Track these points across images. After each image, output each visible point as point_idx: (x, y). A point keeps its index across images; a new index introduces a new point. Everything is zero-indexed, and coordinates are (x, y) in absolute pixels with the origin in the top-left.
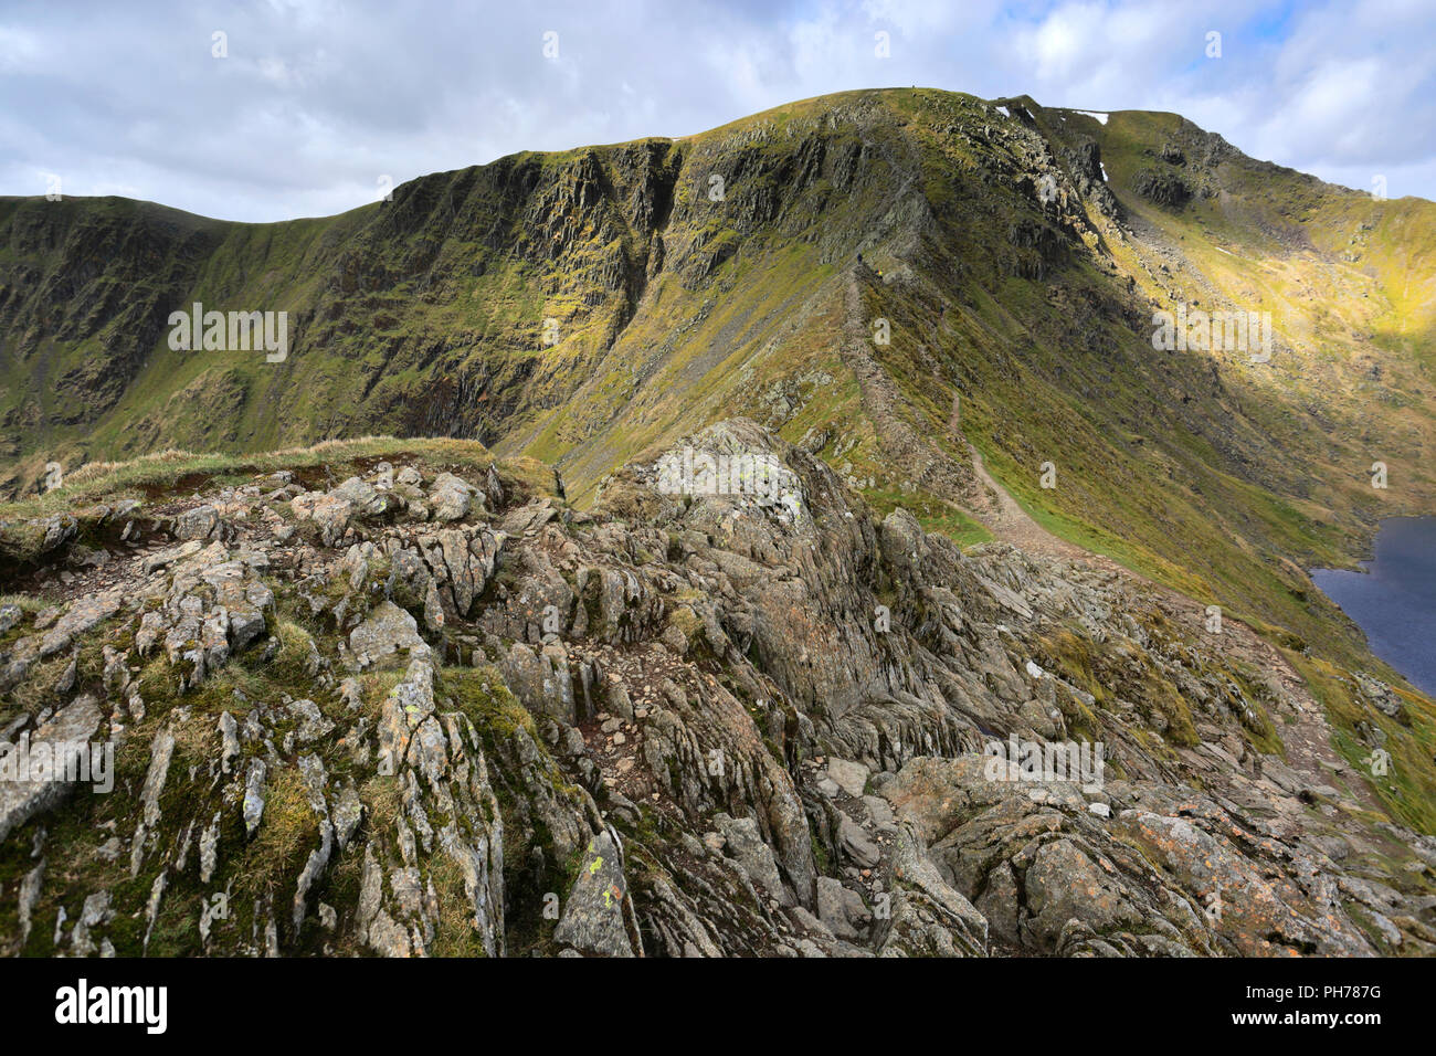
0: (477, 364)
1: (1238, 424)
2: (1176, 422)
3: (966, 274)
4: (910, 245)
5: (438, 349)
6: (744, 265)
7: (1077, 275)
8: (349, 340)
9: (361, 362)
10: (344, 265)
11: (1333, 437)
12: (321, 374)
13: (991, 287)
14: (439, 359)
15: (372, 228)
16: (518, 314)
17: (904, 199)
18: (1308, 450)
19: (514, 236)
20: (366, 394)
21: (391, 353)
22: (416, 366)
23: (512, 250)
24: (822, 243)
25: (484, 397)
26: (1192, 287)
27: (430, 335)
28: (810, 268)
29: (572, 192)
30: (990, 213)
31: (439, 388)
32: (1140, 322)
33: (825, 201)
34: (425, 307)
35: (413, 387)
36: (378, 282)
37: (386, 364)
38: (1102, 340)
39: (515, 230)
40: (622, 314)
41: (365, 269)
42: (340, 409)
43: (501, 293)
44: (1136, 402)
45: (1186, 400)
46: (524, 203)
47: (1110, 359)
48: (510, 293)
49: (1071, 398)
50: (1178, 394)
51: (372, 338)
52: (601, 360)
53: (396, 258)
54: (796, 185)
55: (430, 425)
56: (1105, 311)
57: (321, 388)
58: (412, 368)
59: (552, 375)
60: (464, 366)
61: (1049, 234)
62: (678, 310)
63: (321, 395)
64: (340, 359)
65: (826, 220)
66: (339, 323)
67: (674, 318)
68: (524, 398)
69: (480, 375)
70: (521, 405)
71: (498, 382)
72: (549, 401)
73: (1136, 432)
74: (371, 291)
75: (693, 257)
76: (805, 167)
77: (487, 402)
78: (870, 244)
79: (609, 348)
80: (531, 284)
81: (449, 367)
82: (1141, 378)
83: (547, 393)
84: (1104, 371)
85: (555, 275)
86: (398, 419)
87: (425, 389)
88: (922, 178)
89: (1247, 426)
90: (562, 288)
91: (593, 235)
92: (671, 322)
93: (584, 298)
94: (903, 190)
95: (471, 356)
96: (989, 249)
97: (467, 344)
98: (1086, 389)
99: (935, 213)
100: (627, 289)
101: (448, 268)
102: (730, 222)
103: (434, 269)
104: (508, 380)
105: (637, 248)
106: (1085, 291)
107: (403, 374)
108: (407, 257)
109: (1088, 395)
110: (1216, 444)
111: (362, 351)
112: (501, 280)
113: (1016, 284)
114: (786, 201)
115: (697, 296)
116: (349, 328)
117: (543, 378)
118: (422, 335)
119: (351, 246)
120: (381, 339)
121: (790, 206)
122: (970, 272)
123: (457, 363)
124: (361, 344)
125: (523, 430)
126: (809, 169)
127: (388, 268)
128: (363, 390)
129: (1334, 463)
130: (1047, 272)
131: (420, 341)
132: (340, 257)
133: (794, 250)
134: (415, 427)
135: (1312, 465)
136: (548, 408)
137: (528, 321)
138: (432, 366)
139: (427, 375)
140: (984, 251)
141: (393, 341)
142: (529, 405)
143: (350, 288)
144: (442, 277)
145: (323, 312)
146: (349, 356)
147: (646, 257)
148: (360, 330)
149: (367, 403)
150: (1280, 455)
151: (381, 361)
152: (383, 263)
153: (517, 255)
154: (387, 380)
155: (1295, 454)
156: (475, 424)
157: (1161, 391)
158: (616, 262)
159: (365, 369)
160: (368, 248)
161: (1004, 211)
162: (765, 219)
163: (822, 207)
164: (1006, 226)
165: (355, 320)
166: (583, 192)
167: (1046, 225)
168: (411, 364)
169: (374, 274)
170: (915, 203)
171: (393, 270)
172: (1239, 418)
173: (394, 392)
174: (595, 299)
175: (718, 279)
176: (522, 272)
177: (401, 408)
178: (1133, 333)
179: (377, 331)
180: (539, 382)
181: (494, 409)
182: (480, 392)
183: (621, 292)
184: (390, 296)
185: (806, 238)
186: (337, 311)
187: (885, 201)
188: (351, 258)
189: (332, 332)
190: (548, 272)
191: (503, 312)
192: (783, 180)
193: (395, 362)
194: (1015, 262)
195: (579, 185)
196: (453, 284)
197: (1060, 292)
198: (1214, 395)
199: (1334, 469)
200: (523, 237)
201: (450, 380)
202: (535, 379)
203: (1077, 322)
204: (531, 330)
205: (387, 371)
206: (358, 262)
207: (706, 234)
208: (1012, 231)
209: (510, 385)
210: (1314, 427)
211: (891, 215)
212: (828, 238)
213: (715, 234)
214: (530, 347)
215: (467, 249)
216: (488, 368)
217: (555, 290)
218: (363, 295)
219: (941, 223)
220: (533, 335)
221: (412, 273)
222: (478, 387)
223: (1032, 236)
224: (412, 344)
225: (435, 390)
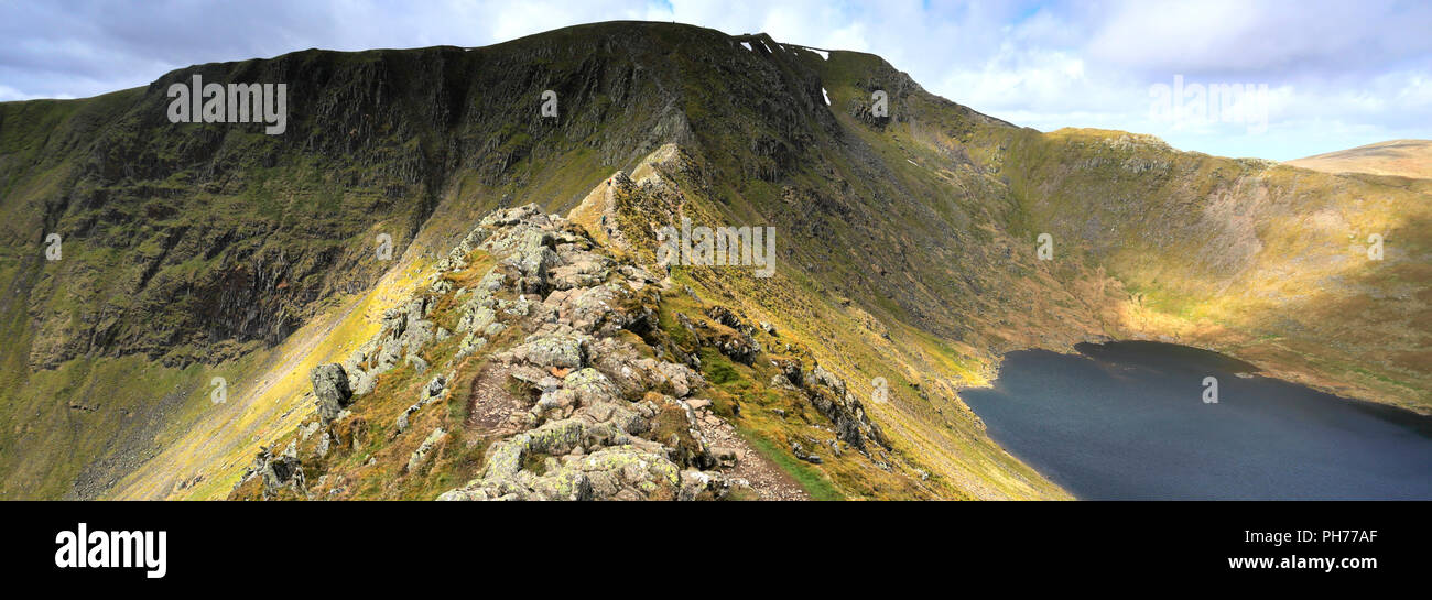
0: (274, 253)
1: (919, 290)
2: (875, 290)
3: (718, 176)
4: (669, 155)
5: (228, 238)
6: (537, 164)
7: (804, 179)
8: (115, 230)
9: (134, 253)
10: (104, 150)
11: (980, 299)
12: (82, 265)
13: (739, 187)
14: (229, 248)
15: (138, 114)
16: (316, 205)
17: (670, 115)
18: (964, 307)
19: (306, 130)
20: (143, 285)
21: (170, 243)
22: (203, 254)
23: (305, 143)
24: (604, 147)
25: (283, 284)
26: (889, 189)
27: (216, 224)
28: (595, 170)
29: (367, 91)
30: (737, 129)
31: (231, 277)
32: (851, 215)
33: (605, 112)
34: (209, 197)
35: (200, 276)
36: (150, 170)
37: (165, 254)
38: (822, 229)
39: (308, 123)
40: (425, 206)
41: (133, 156)
42: (111, 301)
43: (295, 184)
44: (847, 275)
45: (883, 273)
46: (316, 98)
47: (829, 243)
48: (306, 184)
49: (799, 272)
50: (877, 269)
51: (145, 227)
52: (406, 248)
53: (171, 145)
54: (579, 98)
55: (223, 312)
56: (825, 207)
57: (84, 279)
58: (198, 257)
59: (356, 262)
60: (259, 255)
61: (782, 146)
62: (479, 203)
63: (84, 286)
64: (106, 250)
65: (608, 129)
66: (102, 211)
67: (476, 210)
68: (328, 284)
69: (280, 262)
70: (325, 291)
71: (298, 270)
72: (355, 287)
73: (846, 296)
74: (141, 179)
75: (490, 156)
76: (587, 83)
77: (287, 290)
78: (643, 151)
79: (413, 237)
80: (328, 176)
81: (242, 256)
82: (851, 257)
83: (352, 279)
84: (825, 251)
85: (354, 168)
86: (184, 309)
87: (215, 278)
88: (683, 98)
89: (925, 292)
90: (361, 181)
91: (392, 131)
92: (472, 213)
93: (385, 191)
94: (668, 108)
95: (267, 245)
96: (736, 157)
97: (261, 233)
98: (810, 265)
99: (693, 128)
100: (428, 183)
101: (233, 158)
102: (523, 126)
103: (217, 159)
104: (310, 267)
105: (436, 146)
106: (809, 191)
107: (186, 263)
108: (184, 146)
109: (811, 270)
110: (903, 305)
111: (134, 241)
112: (295, 171)
113: (757, 185)
114: (572, 111)
115: (496, 191)
116: (115, 217)
117: (346, 265)
118: (207, 224)
119: (111, 132)
120: (156, 229)
121: (576, 115)
122: (722, 174)
123: (251, 252)
124: (132, 234)
125: (328, 315)
126: (590, 85)
127: (160, 156)
128: (139, 280)
129: (980, 316)
130: (781, 176)
131: (205, 231)
132: (97, 143)
133: (581, 153)
134: (205, 316)
135: (967, 318)
136: (354, 293)
137: (327, 212)
138: (222, 255)
139: (217, 264)
140: (733, 159)
141: (172, 230)
142: (333, 291)
143: (115, 176)
144: (228, 167)
145: (79, 201)
146: (118, 247)
147: (444, 154)
148: (130, 219)
149: (145, 294)
150: (946, 312)
151: (159, 251)
152: (154, 151)
153: (312, 148)
154: (166, 270)
155: (956, 311)
156: (276, 310)
157: (866, 267)
158: (415, 159)
159: (139, 259)
160: (134, 135)
161: (747, 128)
162: (554, 125)
163: (602, 118)
164: (749, 140)
165: (122, 209)
166: (379, 93)
167: (780, 140)
168: (196, 253)
169: (143, 161)
170: (677, 118)
171: (167, 158)
172: (920, 285)
173: (177, 281)
174: (396, 191)
175: (514, 176)
176: (318, 165)
177: (187, 297)
178: (846, 224)
179: (151, 220)
180: (342, 269)
181: (295, 295)
182: (279, 280)
183: (422, 186)
184: (164, 185)
185: (591, 143)
186: (98, 199)
187: (654, 115)
188: (113, 145)
189: (94, 221)
190: (346, 166)
191: (300, 203)
192: (568, 92)
193: (175, 252)
194: (757, 168)
195: (375, 86)
196: (241, 175)
197: (791, 192)
198: (903, 269)
199: (981, 320)
200: (316, 131)
201: (244, 269)
202: (338, 266)
203: (804, 215)
204: (331, 221)
205: (167, 260)
206: (122, 150)
207: (502, 135)
208: (754, 143)
209: (312, 272)
210: (968, 291)
211: (659, 127)
212: (609, 144)
213: (510, 136)
214: (331, 236)
215: (255, 141)
216: (286, 256)
217: (355, 182)
218: (130, 183)
219: (699, 135)
220: (333, 225)
221: (191, 162)
222: (276, 275)
223: (769, 148)
224: (196, 233)
225: (227, 279)
